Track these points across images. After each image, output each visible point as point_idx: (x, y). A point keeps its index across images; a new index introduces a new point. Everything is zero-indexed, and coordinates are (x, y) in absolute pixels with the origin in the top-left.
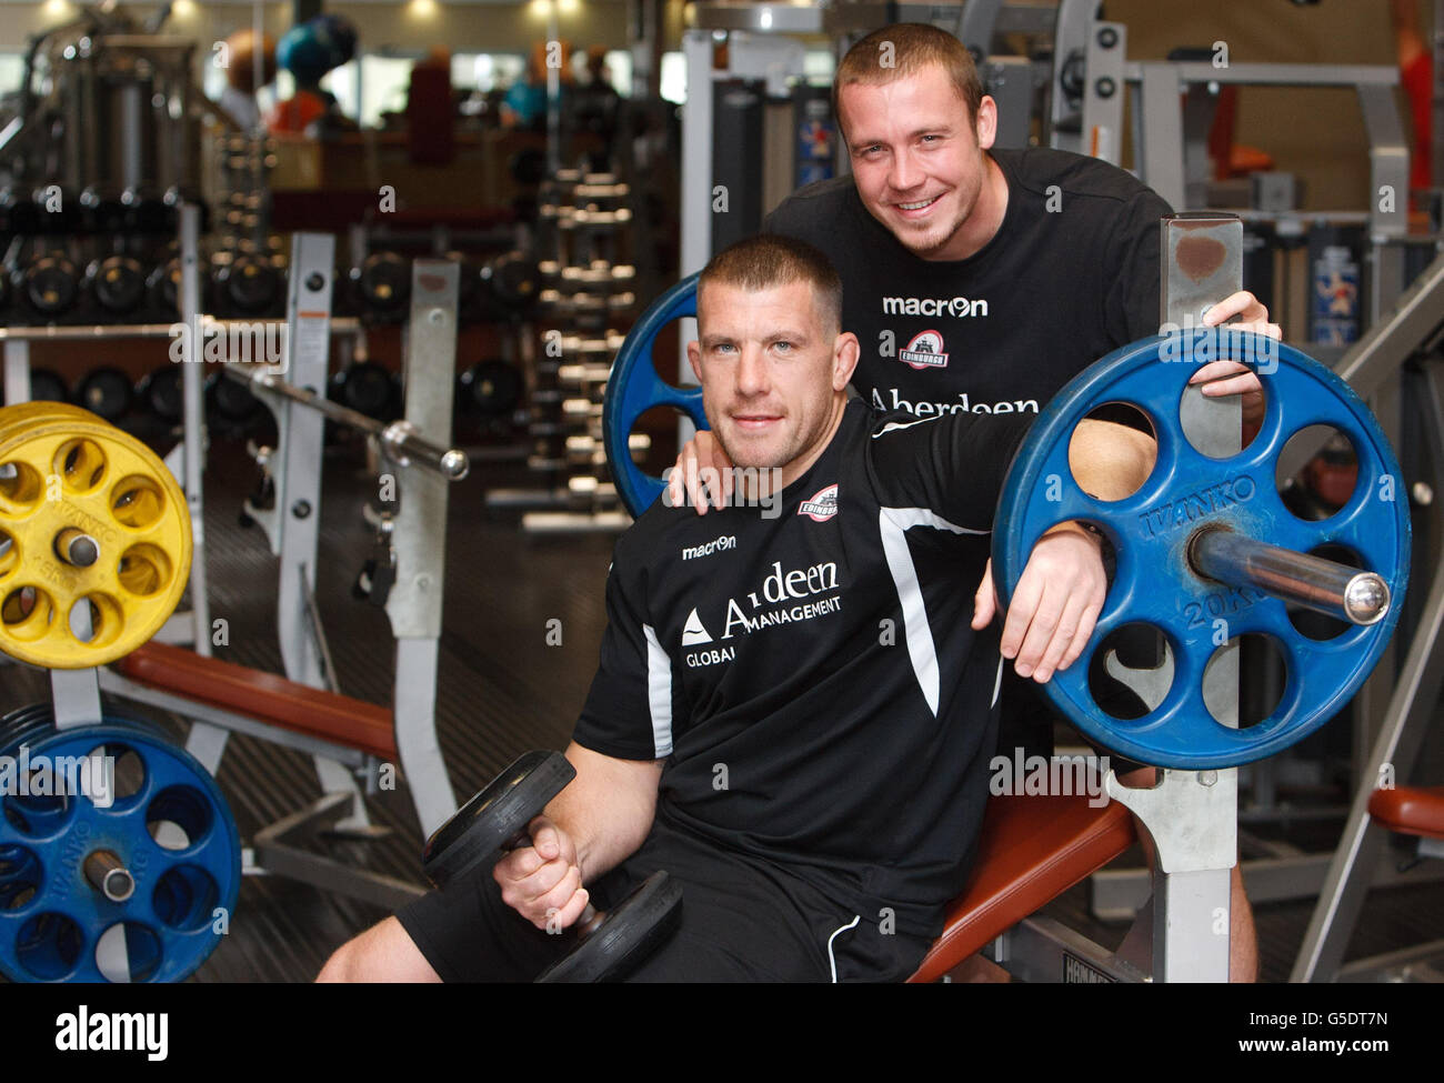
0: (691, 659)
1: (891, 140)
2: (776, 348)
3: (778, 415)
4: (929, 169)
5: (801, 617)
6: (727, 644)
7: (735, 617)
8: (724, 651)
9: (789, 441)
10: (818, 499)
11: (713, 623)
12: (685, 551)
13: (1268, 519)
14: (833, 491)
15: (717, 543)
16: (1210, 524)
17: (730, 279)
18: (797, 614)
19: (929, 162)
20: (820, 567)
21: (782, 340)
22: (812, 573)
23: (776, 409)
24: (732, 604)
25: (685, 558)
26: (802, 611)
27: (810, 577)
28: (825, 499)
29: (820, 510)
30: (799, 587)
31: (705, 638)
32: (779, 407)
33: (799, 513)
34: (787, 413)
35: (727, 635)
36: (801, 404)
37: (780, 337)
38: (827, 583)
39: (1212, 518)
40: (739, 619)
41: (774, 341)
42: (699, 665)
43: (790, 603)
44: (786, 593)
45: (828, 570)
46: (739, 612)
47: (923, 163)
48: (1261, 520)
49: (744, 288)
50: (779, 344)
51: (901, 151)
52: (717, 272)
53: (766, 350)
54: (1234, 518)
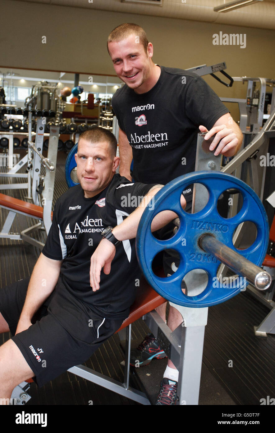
0: (66, 237)
1: (122, 58)
2: (97, 159)
3: (95, 178)
4: (133, 65)
5: (91, 232)
6: (74, 234)
7: (77, 227)
8: (74, 236)
9: (98, 185)
10: (101, 200)
11: (72, 229)
12: (70, 207)
13: (227, 241)
14: (104, 199)
15: (77, 207)
16: (210, 234)
17: (87, 139)
18: (90, 231)
19: (133, 63)
20: (98, 219)
21: (99, 157)
22: (96, 221)
23: (95, 176)
24: (77, 224)
25: (69, 209)
26: (92, 230)
27: (95, 222)
28: (103, 201)
29: (101, 204)
30: (92, 224)
31: (69, 232)
32: (96, 176)
33: (96, 204)
34: (98, 177)
35: (75, 232)
36: (102, 176)
37: (99, 156)
38: (100, 224)
39: (212, 232)
40: (78, 228)
41: (96, 157)
42: (68, 238)
43: (88, 227)
44: (88, 225)
45: (100, 221)
46: (78, 226)
47: (131, 64)
48: (224, 240)
49: (90, 142)
50: (98, 158)
51: (125, 61)
52: (84, 136)
53: (94, 160)
54: (218, 236)
